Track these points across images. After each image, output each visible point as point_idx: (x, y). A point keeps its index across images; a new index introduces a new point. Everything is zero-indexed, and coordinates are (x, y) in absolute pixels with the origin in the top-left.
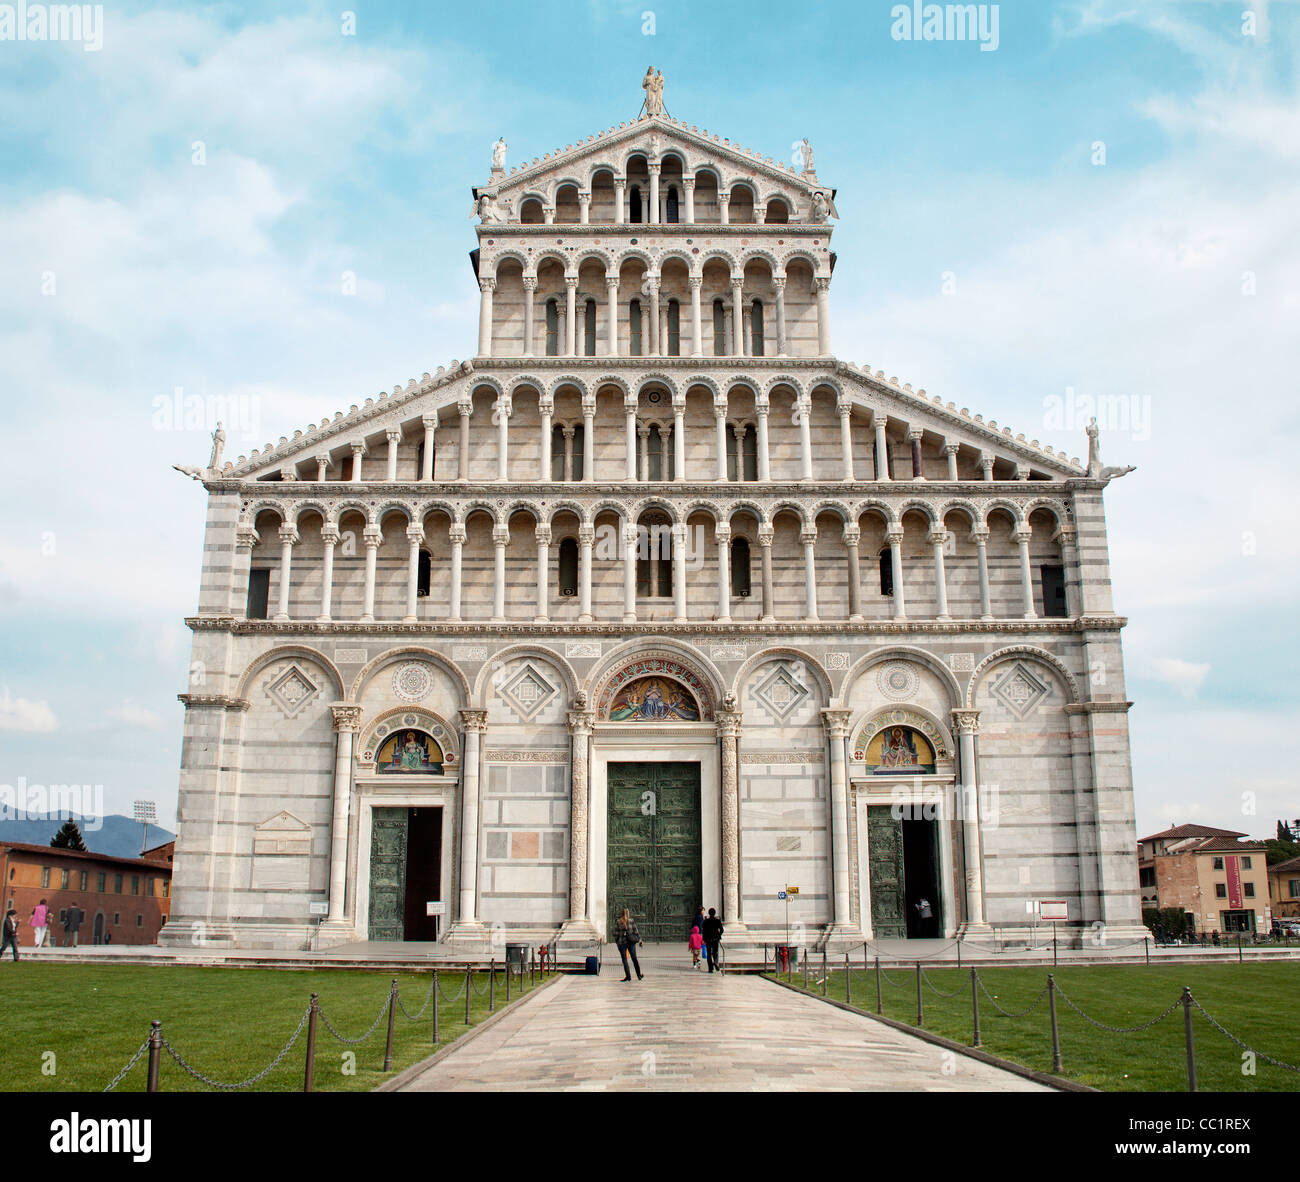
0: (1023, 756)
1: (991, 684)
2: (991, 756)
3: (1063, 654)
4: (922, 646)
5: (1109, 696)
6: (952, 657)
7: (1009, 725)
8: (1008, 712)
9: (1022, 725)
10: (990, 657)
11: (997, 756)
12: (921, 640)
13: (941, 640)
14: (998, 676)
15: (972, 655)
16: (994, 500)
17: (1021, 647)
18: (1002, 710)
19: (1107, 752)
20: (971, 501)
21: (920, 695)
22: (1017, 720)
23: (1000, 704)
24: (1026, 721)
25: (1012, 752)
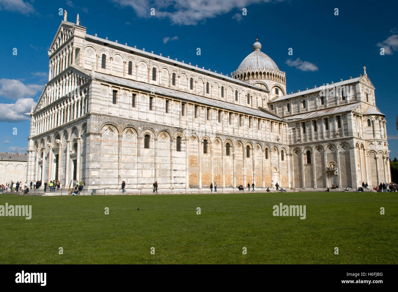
6: (78, 126)
10: (82, 125)
12: (76, 124)
17: (85, 122)
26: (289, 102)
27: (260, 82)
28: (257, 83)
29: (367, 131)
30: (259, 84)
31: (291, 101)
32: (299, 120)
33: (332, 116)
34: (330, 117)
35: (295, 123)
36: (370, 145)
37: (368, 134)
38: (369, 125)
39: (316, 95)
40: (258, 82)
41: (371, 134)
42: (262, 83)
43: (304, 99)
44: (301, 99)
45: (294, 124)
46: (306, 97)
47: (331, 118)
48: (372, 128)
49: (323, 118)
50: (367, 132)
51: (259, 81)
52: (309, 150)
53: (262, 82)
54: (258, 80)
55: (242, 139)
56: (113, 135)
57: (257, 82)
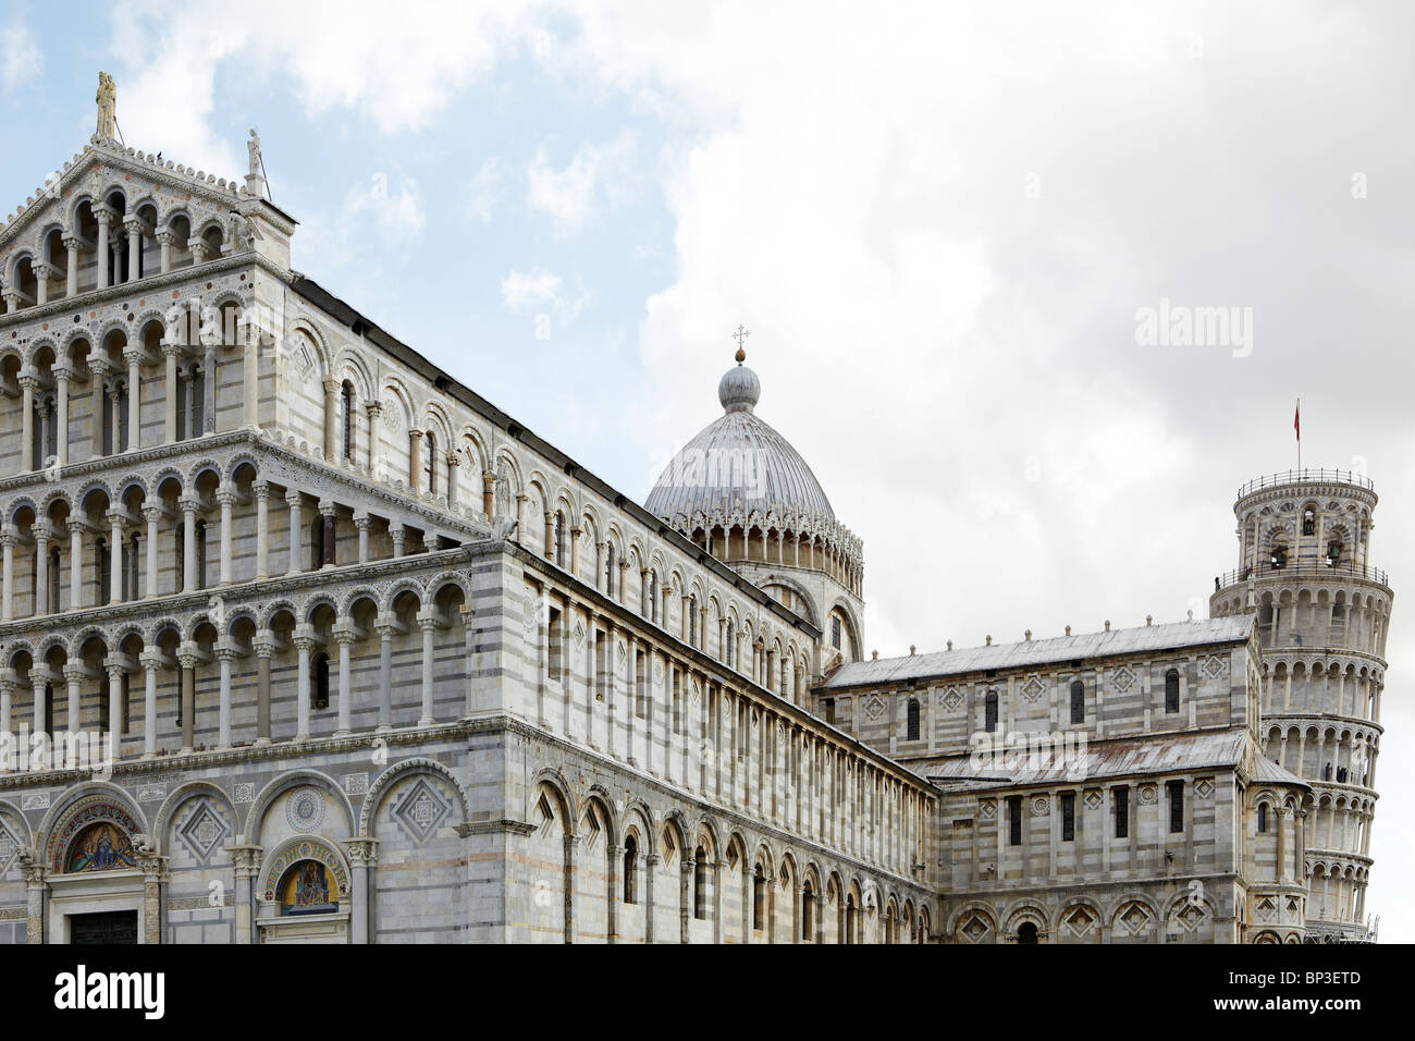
0: (418, 888)
1: (393, 806)
2: (389, 890)
3: (456, 765)
4: (319, 768)
5: (487, 814)
6: (348, 779)
7: (407, 853)
8: (408, 838)
9: (420, 852)
10: (384, 775)
11: (394, 890)
12: (319, 761)
13: (339, 759)
14: (400, 796)
15: (366, 774)
16: (397, 582)
17: (414, 760)
18: (401, 836)
19: (481, 881)
20: (373, 587)
21: (325, 825)
22: (416, 847)
23: (400, 829)
24: (424, 847)
25: (409, 885)
26: (919, 695)
27: (784, 583)
28: (770, 582)
29: (1257, 852)
30: (780, 591)
31: (931, 689)
32: (994, 784)
33: (1148, 780)
34: (1140, 785)
35: (974, 797)
36: (1261, 908)
37: (1258, 864)
38: (1263, 827)
39: (1053, 675)
40: (778, 582)
41: (1267, 863)
42: (791, 585)
43: (992, 688)
44: (978, 688)
45: (971, 801)
46: (1005, 680)
47: (1141, 790)
48: (1274, 839)
49: (1109, 785)
50: (1259, 857)
51: (782, 578)
52: (1031, 920)
53: (794, 582)
54: (776, 573)
55: (843, 866)
56: (551, 836)
57: (772, 577)
